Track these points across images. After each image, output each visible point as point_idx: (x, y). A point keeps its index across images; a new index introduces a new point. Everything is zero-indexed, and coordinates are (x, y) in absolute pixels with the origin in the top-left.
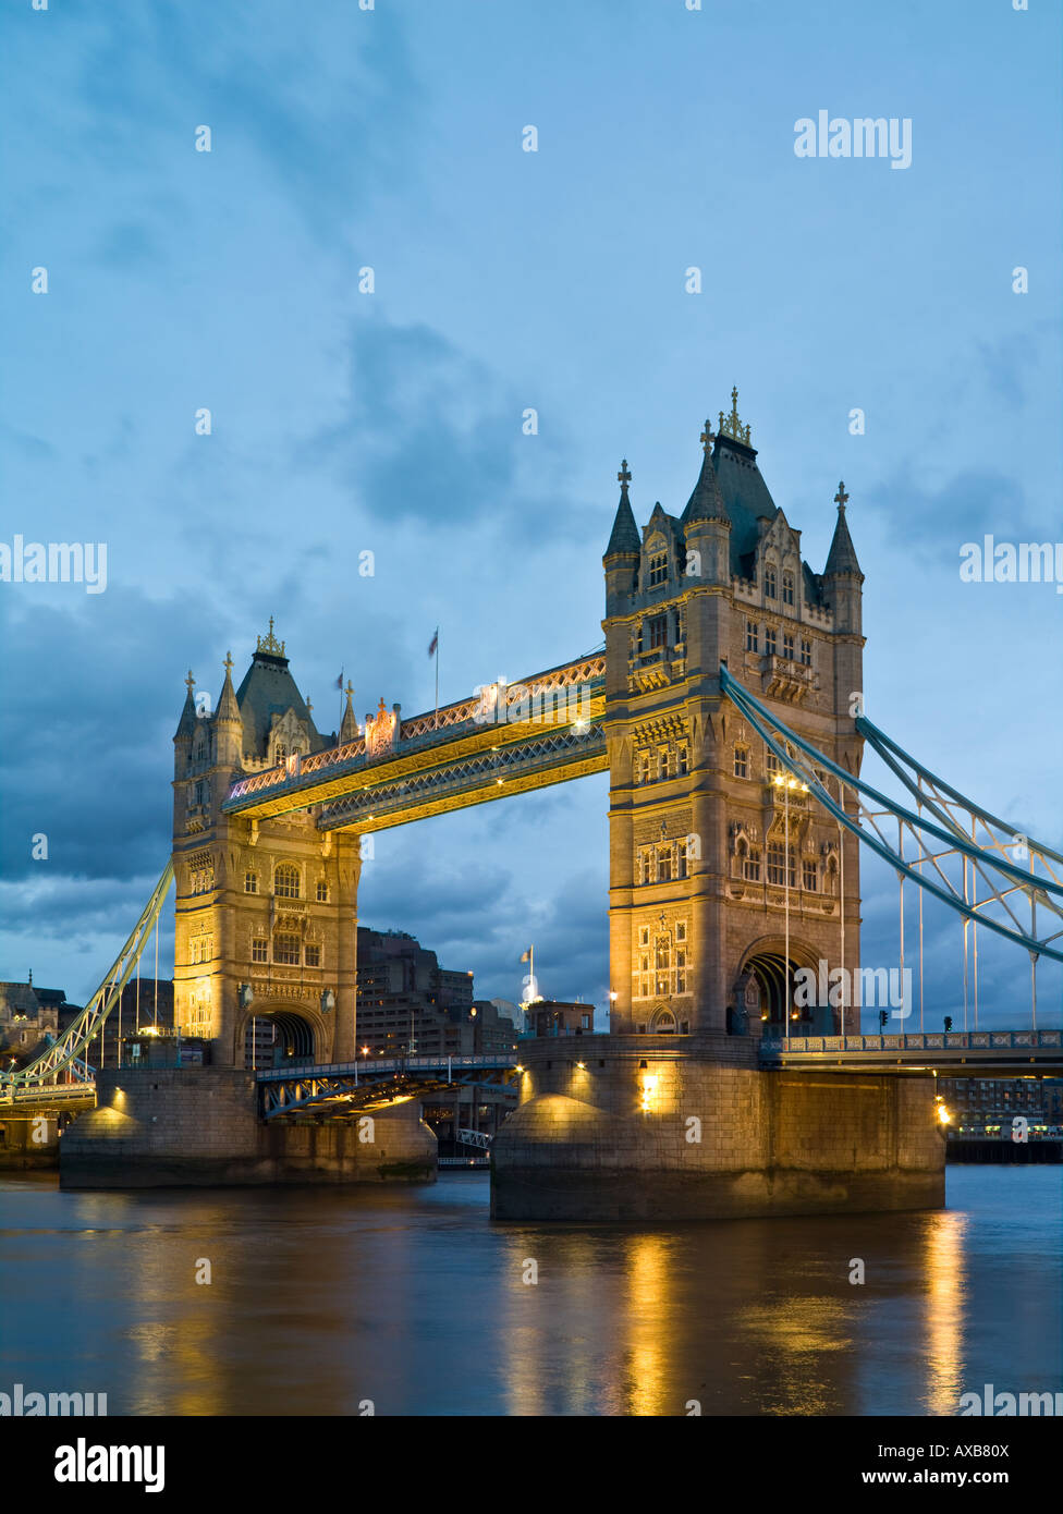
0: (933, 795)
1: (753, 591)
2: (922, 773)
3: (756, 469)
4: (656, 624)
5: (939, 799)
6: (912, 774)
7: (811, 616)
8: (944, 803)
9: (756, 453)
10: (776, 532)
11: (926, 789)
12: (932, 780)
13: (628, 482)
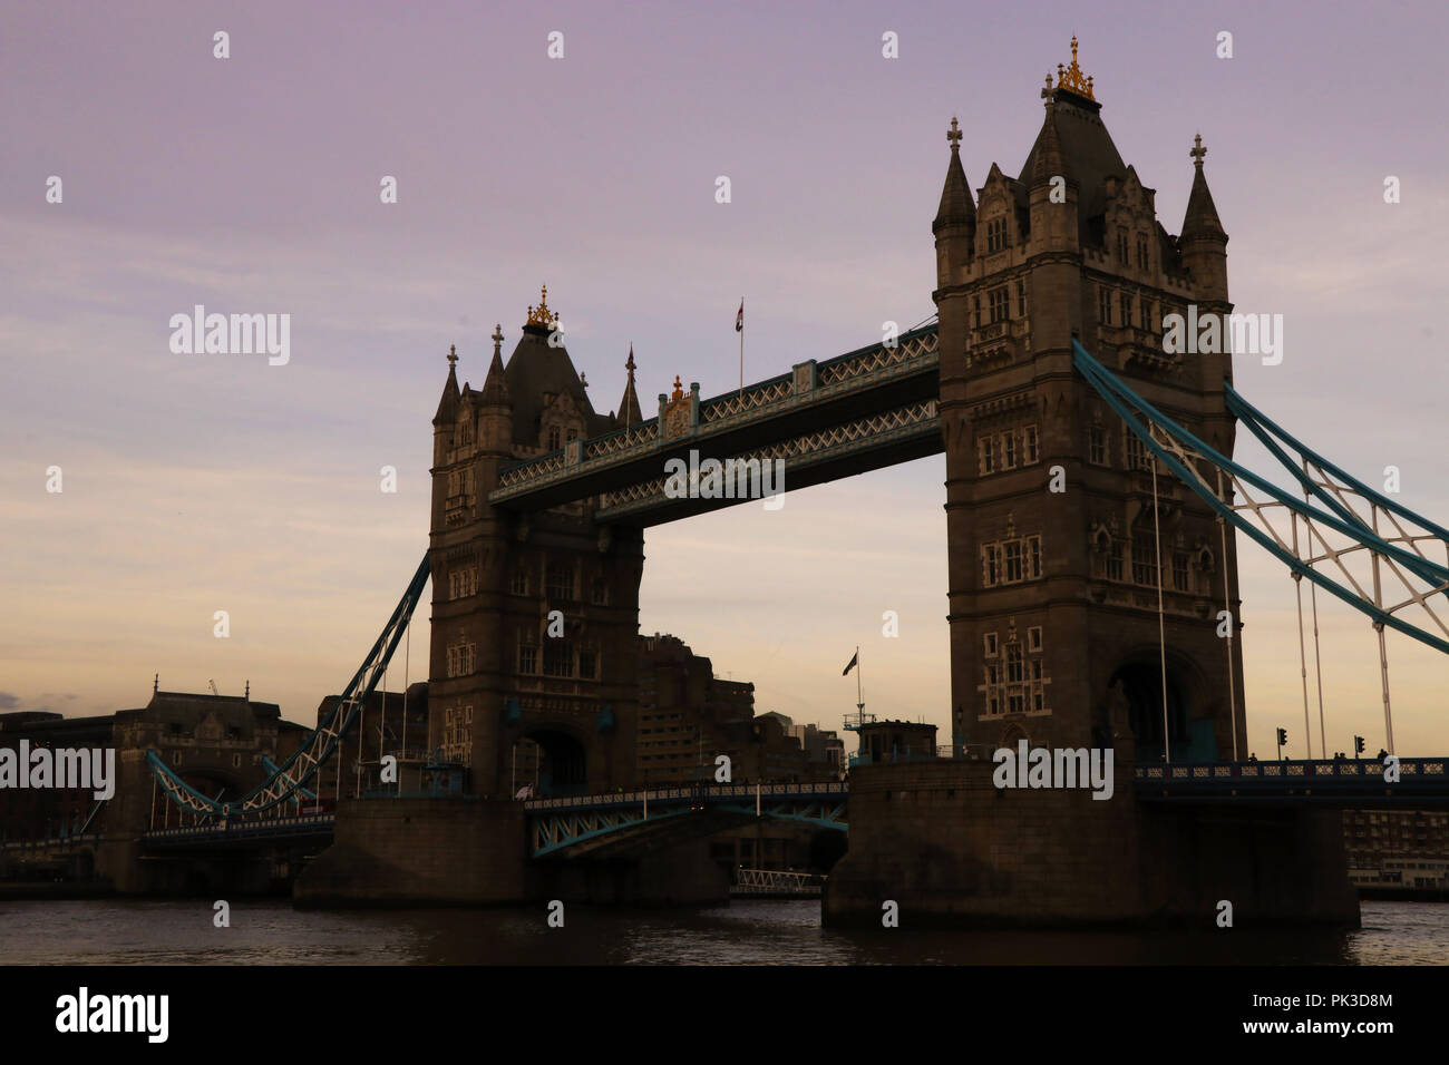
0: (1323, 481)
1: (1105, 257)
2: (1308, 456)
3: (1101, 124)
4: (995, 294)
5: (1330, 484)
6: (1297, 458)
7: (1170, 283)
8: (1337, 490)
9: (1101, 106)
10: (1129, 194)
11: (1314, 474)
12: (1320, 464)
13: (959, 142)
